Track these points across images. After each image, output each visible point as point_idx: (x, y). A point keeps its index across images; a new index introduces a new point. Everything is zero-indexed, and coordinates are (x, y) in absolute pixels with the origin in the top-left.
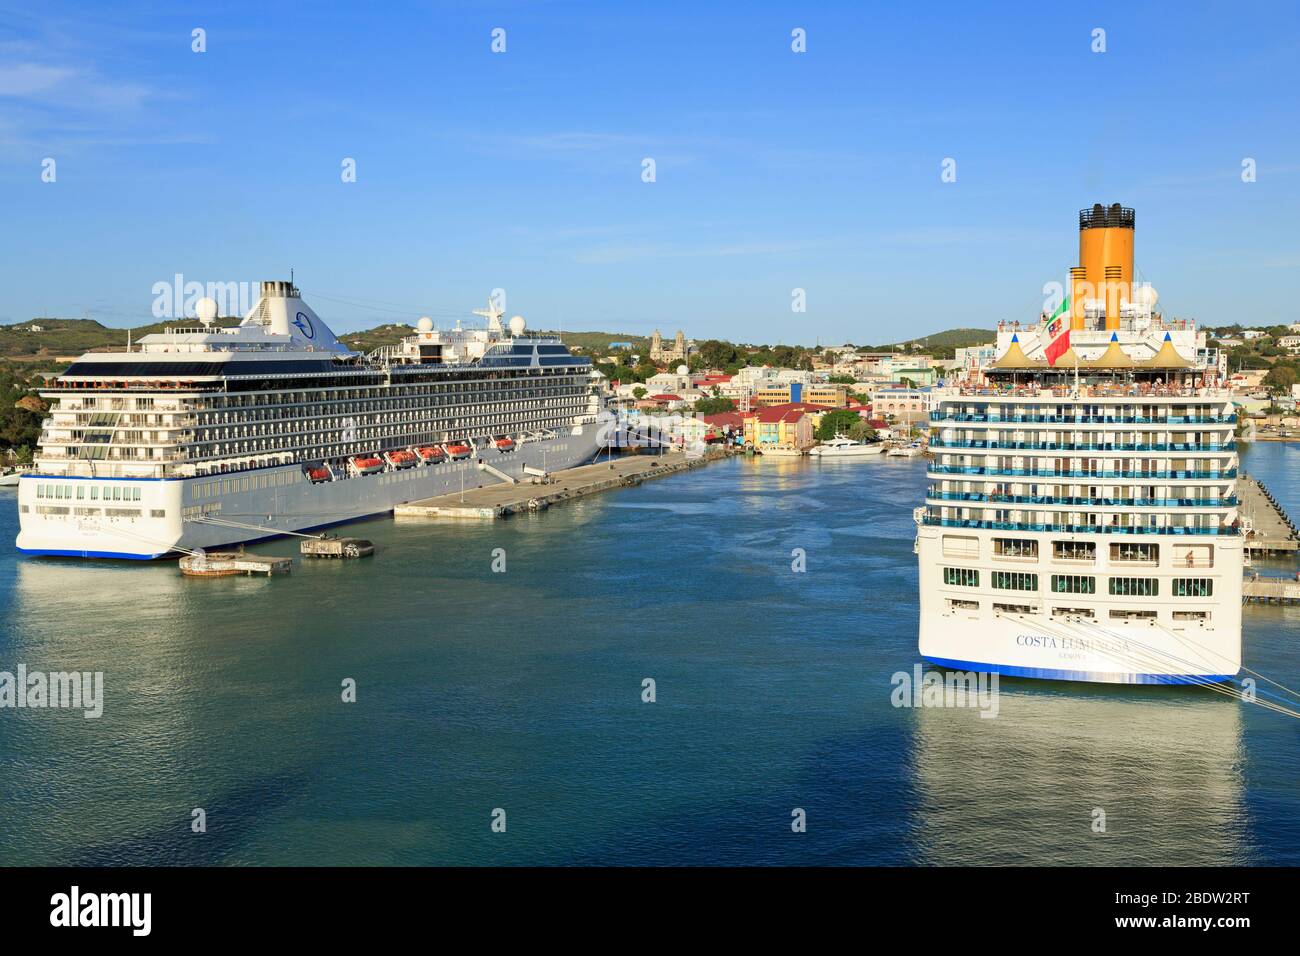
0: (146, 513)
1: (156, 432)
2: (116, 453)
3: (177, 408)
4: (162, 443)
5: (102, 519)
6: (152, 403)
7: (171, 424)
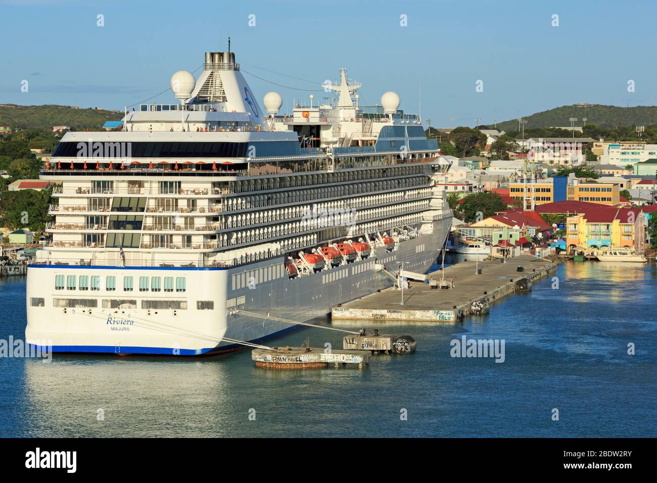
0: (192, 305)
1: (192, 218)
2: (147, 240)
3: (210, 192)
4: (198, 229)
5: (138, 312)
6: (180, 186)
7: (207, 210)
